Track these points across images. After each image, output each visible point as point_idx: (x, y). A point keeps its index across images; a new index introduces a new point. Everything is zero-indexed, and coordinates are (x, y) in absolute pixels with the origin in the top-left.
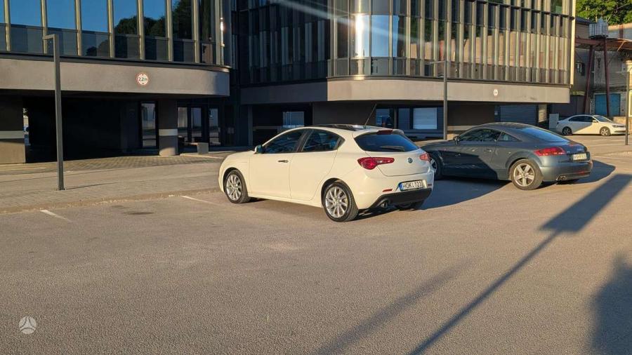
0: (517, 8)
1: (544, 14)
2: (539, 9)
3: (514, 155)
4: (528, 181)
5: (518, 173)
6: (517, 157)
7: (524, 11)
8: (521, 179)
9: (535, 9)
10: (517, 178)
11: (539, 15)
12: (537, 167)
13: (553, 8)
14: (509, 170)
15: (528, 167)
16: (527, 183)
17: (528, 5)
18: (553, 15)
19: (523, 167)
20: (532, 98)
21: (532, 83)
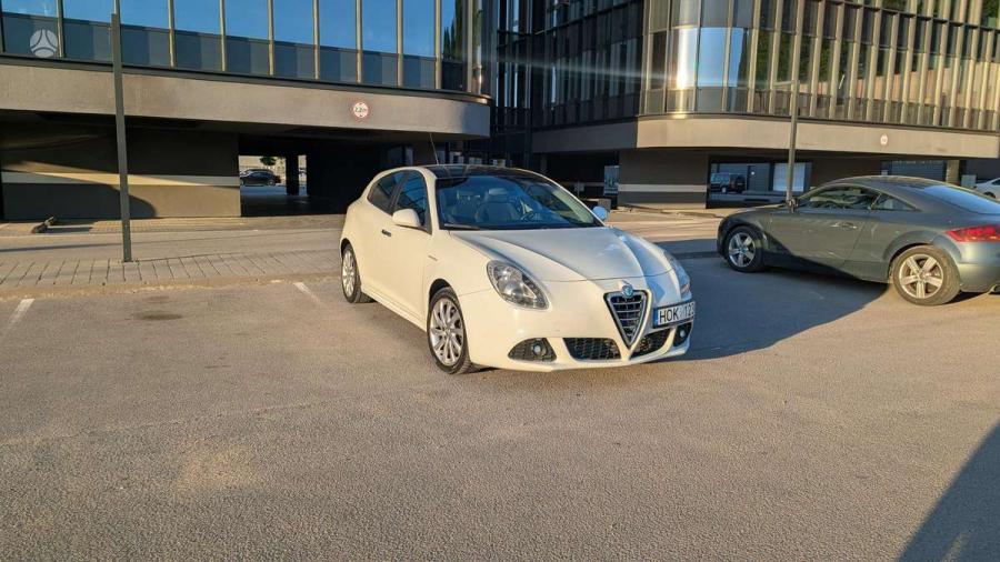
0: (927, 19)
1: (968, 28)
2: (961, 20)
3: (903, 236)
4: (928, 288)
5: (908, 272)
6: (909, 242)
7: (937, 22)
8: (913, 285)
9: (955, 20)
10: (904, 281)
11: (960, 31)
12: (951, 262)
13: (983, 20)
14: (890, 265)
15: (931, 262)
16: (927, 292)
17: (944, 15)
18: (983, 29)
19: (920, 262)
20: (940, 150)
21: (941, 128)
